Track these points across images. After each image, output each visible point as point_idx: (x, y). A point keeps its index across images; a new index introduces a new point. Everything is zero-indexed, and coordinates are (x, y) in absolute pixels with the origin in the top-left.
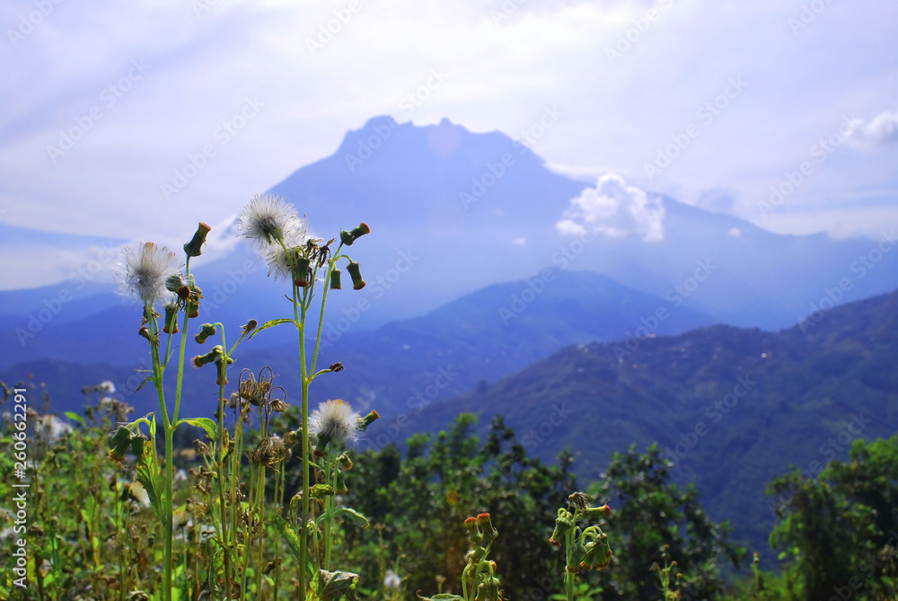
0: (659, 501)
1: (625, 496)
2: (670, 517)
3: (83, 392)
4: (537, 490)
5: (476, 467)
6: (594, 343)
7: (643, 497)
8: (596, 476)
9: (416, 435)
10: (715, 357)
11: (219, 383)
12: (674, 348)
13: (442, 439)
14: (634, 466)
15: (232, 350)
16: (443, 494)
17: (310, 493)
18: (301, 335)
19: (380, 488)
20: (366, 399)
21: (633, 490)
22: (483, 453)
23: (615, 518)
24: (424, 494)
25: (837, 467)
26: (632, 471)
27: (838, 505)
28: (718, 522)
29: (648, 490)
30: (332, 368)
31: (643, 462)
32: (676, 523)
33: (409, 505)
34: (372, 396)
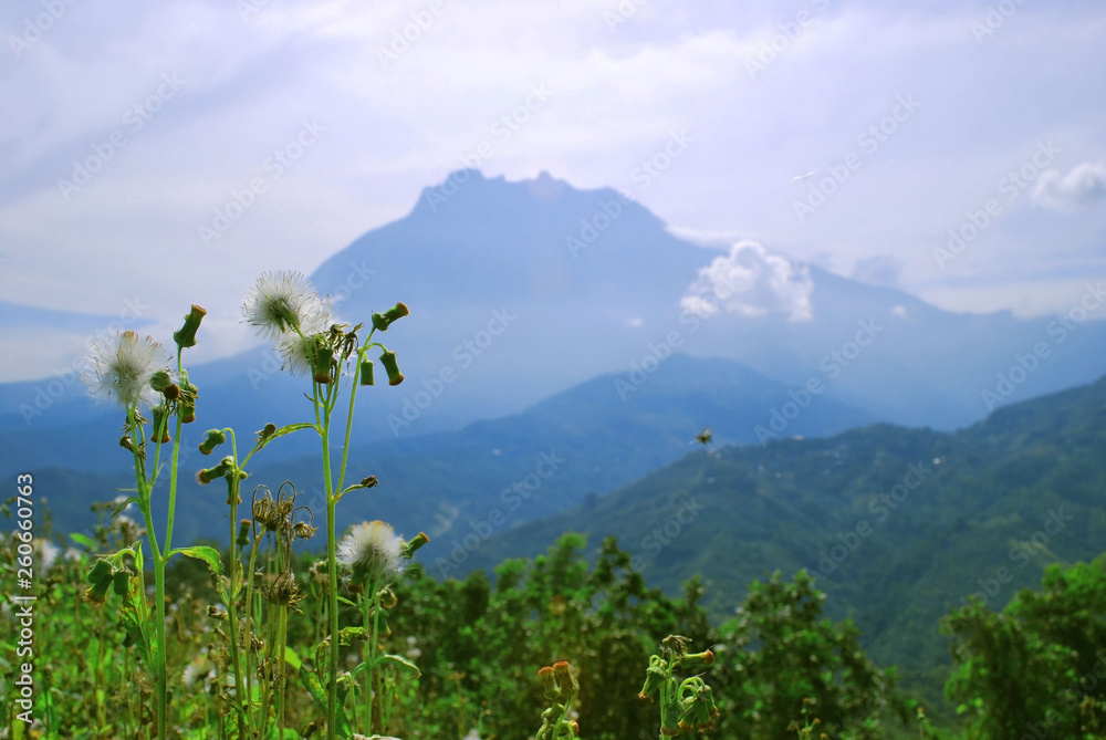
0: (809, 641)
1: (767, 635)
2: (823, 661)
3: (93, 509)
4: (658, 629)
5: (583, 599)
6: (728, 447)
7: (789, 637)
8: (731, 611)
9: (508, 561)
10: (877, 463)
11: (229, 502)
12: (826, 453)
13: (541, 565)
14: (778, 597)
15: (246, 461)
16: (541, 634)
17: (340, 637)
18: (325, 442)
19: (464, 627)
20: (447, 516)
21: (776, 628)
22: (591, 583)
23: (754, 663)
24: (519, 633)
25: (1027, 599)
26: (776, 605)
27: (1029, 646)
28: (882, 668)
29: (796, 629)
30: (364, 483)
31: (789, 593)
32: (830, 668)
33: (499, 648)
34: (455, 512)
